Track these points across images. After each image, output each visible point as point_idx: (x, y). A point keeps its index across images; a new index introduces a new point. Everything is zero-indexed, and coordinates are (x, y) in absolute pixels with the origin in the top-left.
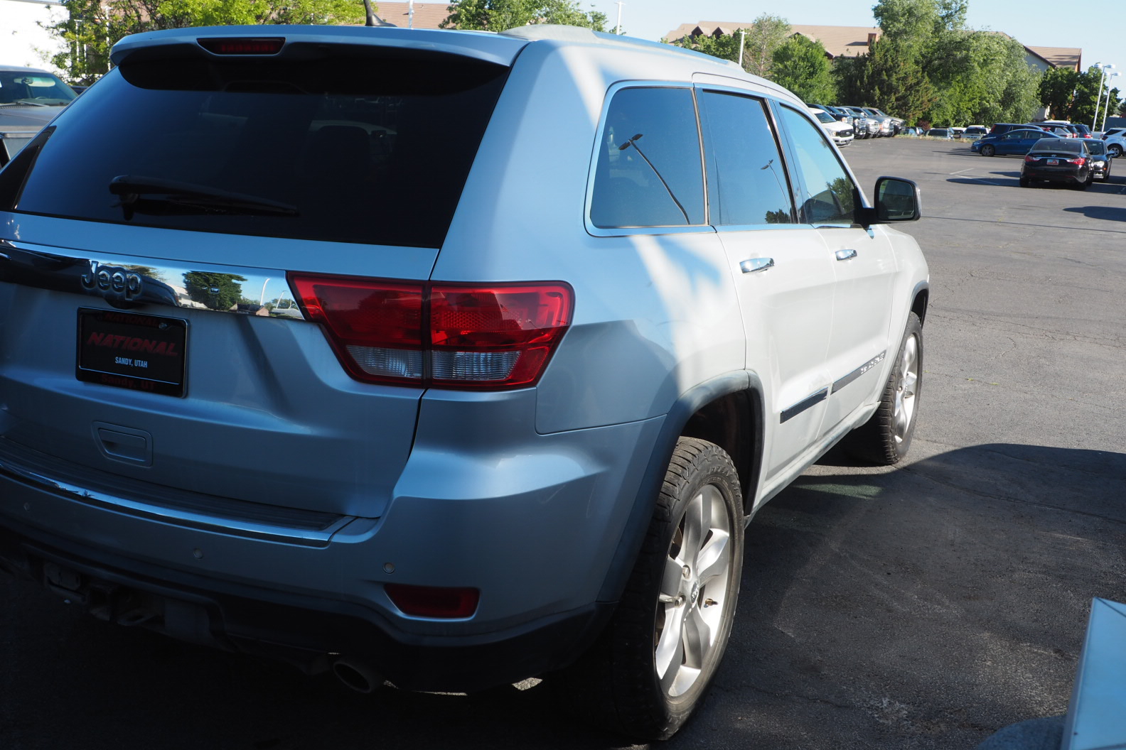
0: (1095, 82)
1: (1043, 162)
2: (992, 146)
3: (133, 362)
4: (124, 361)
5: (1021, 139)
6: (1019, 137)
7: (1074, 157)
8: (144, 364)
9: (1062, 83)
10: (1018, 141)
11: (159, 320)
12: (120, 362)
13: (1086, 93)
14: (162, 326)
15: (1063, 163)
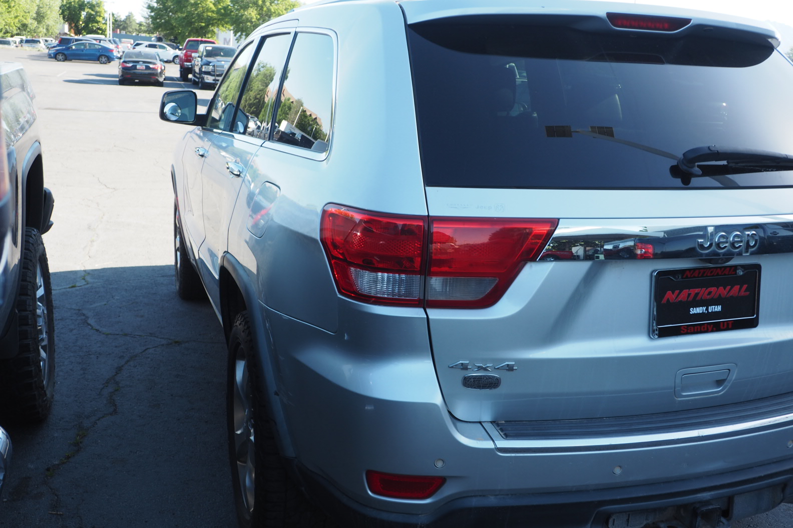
0: (98, 7)
1: (134, 67)
2: (63, 54)
3: (707, 309)
4: (699, 310)
5: (84, 49)
6: (82, 47)
7: (154, 64)
8: (718, 308)
9: (75, 7)
10: (82, 50)
11: (735, 267)
12: (695, 312)
13: (93, 15)
14: (740, 272)
15: (148, 68)
